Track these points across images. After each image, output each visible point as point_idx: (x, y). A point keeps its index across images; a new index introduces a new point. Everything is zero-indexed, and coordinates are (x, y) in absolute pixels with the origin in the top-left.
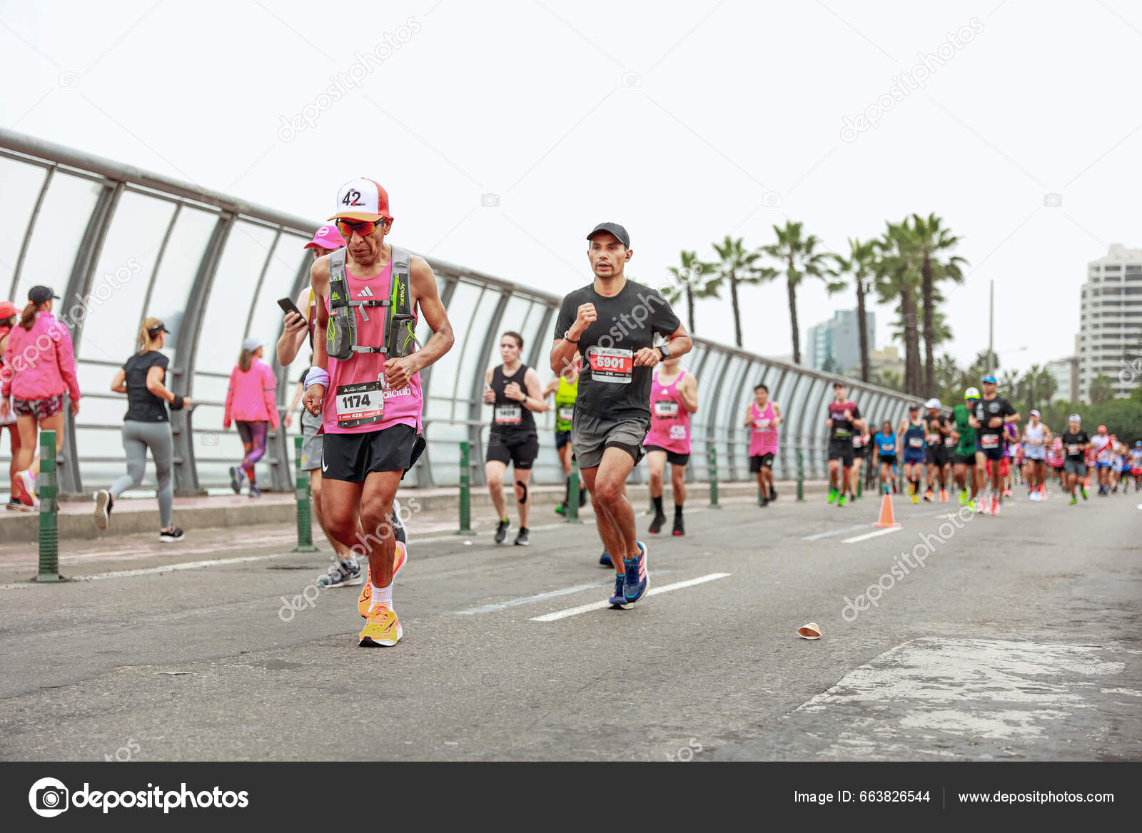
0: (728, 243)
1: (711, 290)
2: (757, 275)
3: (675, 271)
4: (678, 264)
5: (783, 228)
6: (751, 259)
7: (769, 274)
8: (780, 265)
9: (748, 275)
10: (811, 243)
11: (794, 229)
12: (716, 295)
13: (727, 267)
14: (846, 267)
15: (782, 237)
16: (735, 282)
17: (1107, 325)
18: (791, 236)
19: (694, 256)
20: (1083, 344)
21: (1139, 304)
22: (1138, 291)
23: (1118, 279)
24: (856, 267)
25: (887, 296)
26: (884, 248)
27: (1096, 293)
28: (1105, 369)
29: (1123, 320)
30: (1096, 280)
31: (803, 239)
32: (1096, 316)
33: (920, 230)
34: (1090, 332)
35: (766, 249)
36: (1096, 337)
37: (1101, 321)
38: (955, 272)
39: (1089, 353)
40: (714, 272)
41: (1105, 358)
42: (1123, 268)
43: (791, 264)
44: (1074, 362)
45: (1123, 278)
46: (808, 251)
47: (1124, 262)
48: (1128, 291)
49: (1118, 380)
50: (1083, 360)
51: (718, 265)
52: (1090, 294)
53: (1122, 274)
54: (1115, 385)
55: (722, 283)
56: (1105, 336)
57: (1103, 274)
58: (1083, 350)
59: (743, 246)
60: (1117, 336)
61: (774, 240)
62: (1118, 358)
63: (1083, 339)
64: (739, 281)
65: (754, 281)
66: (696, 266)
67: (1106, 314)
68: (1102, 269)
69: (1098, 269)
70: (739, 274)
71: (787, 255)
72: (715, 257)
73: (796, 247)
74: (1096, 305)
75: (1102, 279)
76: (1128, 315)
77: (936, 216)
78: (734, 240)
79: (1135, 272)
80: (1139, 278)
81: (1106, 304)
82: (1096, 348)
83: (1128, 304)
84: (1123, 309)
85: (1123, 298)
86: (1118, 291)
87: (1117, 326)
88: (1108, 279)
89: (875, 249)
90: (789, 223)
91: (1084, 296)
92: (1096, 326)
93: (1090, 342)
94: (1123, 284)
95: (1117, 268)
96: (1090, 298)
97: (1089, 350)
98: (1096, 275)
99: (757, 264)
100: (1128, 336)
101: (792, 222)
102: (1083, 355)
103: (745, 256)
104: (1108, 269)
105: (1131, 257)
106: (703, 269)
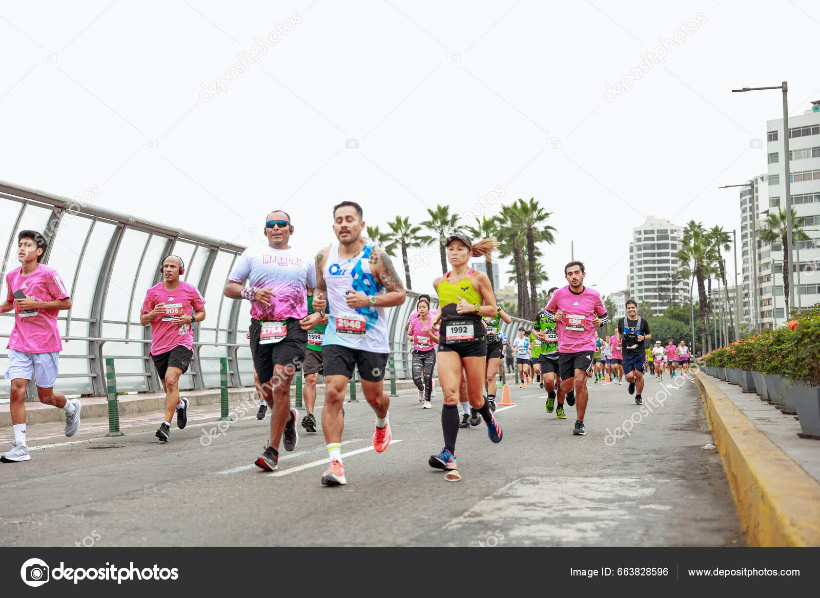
0: (399, 220)
2: (419, 241)
5: (435, 210)
6: (414, 231)
7: (428, 240)
8: (435, 234)
9: (413, 241)
10: (454, 219)
11: (443, 211)
13: (399, 235)
14: (477, 234)
15: (435, 217)
16: (405, 246)
17: (647, 269)
18: (441, 216)
19: (377, 230)
20: (632, 282)
21: (667, 254)
22: (665, 246)
23: (653, 239)
24: (484, 234)
25: (504, 253)
26: (502, 221)
27: (639, 249)
28: (647, 297)
29: (657, 265)
30: (639, 240)
31: (449, 218)
32: (640, 263)
33: (525, 209)
34: (636, 273)
35: (424, 223)
36: (640, 277)
37: (643, 266)
38: (548, 236)
39: (636, 287)
40: (391, 239)
41: (647, 290)
42: (656, 232)
43: (442, 233)
44: (627, 293)
45: (656, 239)
46: (452, 225)
47: (656, 228)
48: (660, 246)
49: (655, 305)
50: (633, 292)
51: (393, 235)
52: (635, 249)
53: (655, 235)
54: (653, 308)
55: (396, 247)
56: (646, 276)
57: (643, 236)
58: (632, 285)
59: (409, 222)
60: (654, 276)
61: (430, 218)
62: (655, 290)
63: (632, 278)
64: (408, 245)
65: (417, 245)
66: (379, 237)
67: (646, 262)
68: (643, 233)
69: (640, 233)
70: (407, 241)
71: (439, 227)
72: (391, 231)
73: (445, 223)
74: (639, 256)
75: (643, 239)
76: (660, 262)
77: (535, 201)
78: (403, 219)
79: (663, 234)
80: (666, 238)
81: (645, 255)
82: (640, 284)
83: (660, 255)
84: (656, 258)
85: (656, 251)
86: (653, 247)
87: (654, 269)
88: (646, 239)
89: (496, 222)
90: (439, 208)
91: (631, 251)
92: (640, 270)
93: (636, 280)
94: (656, 242)
95: (652, 232)
96: (636, 252)
97: (636, 285)
98: (638, 236)
99: (418, 234)
100: (660, 276)
101: (443, 206)
102: (632, 289)
103: (411, 228)
104: (646, 232)
105: (660, 224)
106: (383, 238)
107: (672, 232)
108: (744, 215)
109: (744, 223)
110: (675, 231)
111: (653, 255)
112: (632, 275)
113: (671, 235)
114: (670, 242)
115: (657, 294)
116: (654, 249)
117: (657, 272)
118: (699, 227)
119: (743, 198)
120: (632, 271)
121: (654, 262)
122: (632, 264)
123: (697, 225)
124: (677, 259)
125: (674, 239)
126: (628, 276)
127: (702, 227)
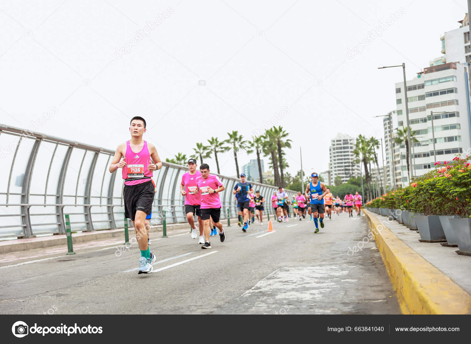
0: (213, 139)
1: (208, 155)
2: (223, 149)
3: (195, 150)
4: (196, 148)
5: (231, 133)
6: (221, 144)
7: (227, 149)
8: (231, 146)
9: (220, 150)
10: (241, 138)
11: (235, 133)
12: (210, 157)
13: (213, 147)
14: (253, 145)
15: (231, 136)
16: (216, 152)
17: (338, 160)
18: (234, 136)
19: (201, 144)
20: (331, 166)
21: (348, 152)
22: (347, 148)
23: (341, 144)
24: (256, 145)
25: (267, 154)
26: (265, 138)
27: (334, 149)
28: (339, 174)
29: (343, 157)
30: (334, 145)
31: (238, 137)
32: (335, 157)
33: (276, 131)
34: (333, 162)
35: (226, 141)
36: (335, 164)
37: (336, 158)
38: (288, 145)
39: (333, 169)
40: (209, 149)
41: (339, 170)
42: (342, 141)
43: (234, 145)
44: (329, 172)
45: (342, 144)
46: (240, 140)
47: (342, 139)
48: (344, 148)
49: (343, 177)
50: (332, 171)
51: (210, 147)
52: (332, 150)
53: (342, 142)
54: (342, 179)
55: (211, 153)
56: (338, 163)
57: (336, 143)
58: (331, 168)
59: (218, 140)
60: (342, 163)
61: (228, 138)
62: (343, 170)
63: (331, 164)
64: (217, 152)
65: (222, 151)
66: (202, 148)
67: (338, 156)
68: (335, 141)
69: (334, 141)
70: (217, 149)
71: (233, 142)
72: (209, 144)
73: (236, 139)
74: (334, 153)
75: (336, 144)
76: (345, 156)
77: (281, 127)
78: (215, 138)
79: (346, 142)
80: (347, 143)
81: (337, 152)
82: (335, 167)
83: (344, 152)
84: (343, 154)
85: (343, 150)
86: (341, 148)
87: (342, 159)
88: (337, 144)
89: (262, 139)
90: (233, 132)
91: (330, 150)
92: (335, 160)
93: (333, 165)
94: (342, 146)
95: (340, 141)
96: (332, 151)
97: (333, 168)
98: (333, 143)
99: (223, 146)
100: (345, 163)
101: (234, 131)
102: (331, 170)
103: (219, 143)
104: (337, 141)
105: (344, 137)
106: (205, 148)
107: (350, 140)
108: (386, 131)
109: (386, 135)
110: (352, 140)
111: (341, 152)
112: (331, 163)
113: (349, 142)
114: (349, 145)
115: (344, 172)
116: (341, 149)
117: (343, 161)
118: (364, 137)
119: (385, 122)
120: (331, 161)
121: (342, 156)
122: (331, 157)
123: (363, 136)
124: (353, 154)
125: (351, 144)
126: (329, 164)
127: (365, 138)
